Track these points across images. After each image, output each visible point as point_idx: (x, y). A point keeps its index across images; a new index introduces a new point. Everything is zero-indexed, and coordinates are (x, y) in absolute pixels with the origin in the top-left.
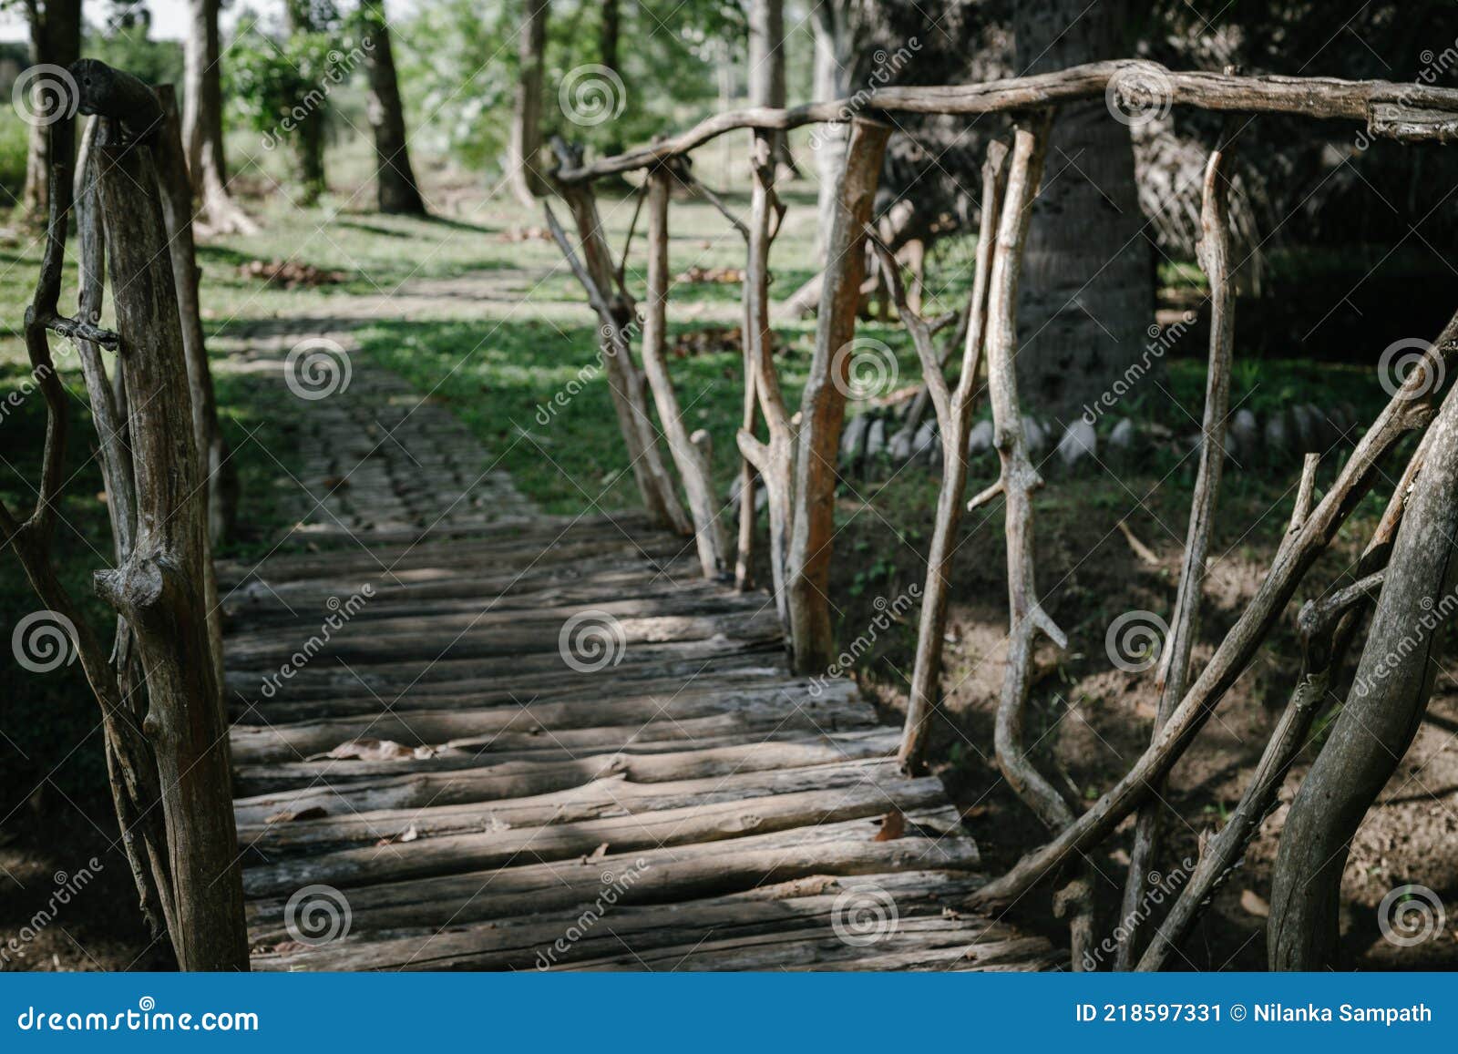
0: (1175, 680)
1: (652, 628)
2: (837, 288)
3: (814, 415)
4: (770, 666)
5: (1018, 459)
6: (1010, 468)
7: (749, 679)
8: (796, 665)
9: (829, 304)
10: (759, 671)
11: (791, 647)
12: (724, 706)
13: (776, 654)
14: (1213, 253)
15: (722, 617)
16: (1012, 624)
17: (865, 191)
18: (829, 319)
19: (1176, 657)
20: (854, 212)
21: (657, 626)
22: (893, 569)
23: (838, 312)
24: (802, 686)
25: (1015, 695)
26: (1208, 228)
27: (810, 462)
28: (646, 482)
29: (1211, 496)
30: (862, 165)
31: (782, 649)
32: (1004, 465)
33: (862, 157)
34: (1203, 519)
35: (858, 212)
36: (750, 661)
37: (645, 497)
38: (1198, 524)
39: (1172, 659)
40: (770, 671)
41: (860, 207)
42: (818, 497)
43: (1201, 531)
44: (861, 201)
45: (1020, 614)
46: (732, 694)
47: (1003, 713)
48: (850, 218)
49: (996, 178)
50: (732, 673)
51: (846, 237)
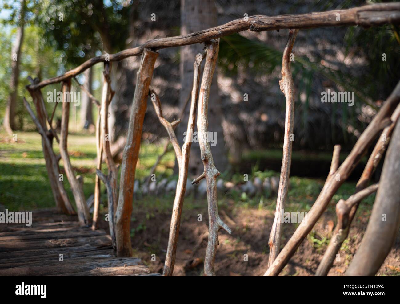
0: (277, 242)
1: (62, 242)
2: (137, 112)
3: (127, 159)
4: (108, 254)
5: (211, 165)
6: (207, 168)
7: (100, 258)
8: (117, 253)
9: (134, 118)
10: (103, 256)
11: (116, 247)
12: (91, 267)
13: (109, 250)
14: (286, 84)
15: (88, 238)
16: (210, 225)
17: (148, 76)
18: (134, 123)
19: (277, 233)
20: (144, 84)
21: (64, 241)
22: (145, 228)
23: (137, 121)
24: (121, 260)
25: (212, 252)
26: (284, 74)
27: (125, 176)
28: (57, 198)
29: (287, 173)
30: (147, 66)
31: (112, 248)
32: (205, 167)
33: (147, 63)
34: (285, 181)
35: (145, 84)
36: (100, 253)
37: (57, 203)
38: (283, 183)
39: (275, 234)
40: (108, 256)
41: (146, 82)
42: (128, 189)
43: (284, 186)
44: (146, 80)
45: (213, 221)
46: (94, 263)
47: (207, 260)
48: (142, 86)
49: (199, 67)
50: (93, 256)
51: (141, 93)
